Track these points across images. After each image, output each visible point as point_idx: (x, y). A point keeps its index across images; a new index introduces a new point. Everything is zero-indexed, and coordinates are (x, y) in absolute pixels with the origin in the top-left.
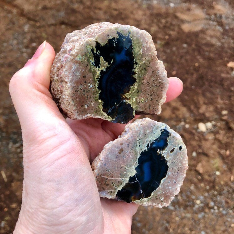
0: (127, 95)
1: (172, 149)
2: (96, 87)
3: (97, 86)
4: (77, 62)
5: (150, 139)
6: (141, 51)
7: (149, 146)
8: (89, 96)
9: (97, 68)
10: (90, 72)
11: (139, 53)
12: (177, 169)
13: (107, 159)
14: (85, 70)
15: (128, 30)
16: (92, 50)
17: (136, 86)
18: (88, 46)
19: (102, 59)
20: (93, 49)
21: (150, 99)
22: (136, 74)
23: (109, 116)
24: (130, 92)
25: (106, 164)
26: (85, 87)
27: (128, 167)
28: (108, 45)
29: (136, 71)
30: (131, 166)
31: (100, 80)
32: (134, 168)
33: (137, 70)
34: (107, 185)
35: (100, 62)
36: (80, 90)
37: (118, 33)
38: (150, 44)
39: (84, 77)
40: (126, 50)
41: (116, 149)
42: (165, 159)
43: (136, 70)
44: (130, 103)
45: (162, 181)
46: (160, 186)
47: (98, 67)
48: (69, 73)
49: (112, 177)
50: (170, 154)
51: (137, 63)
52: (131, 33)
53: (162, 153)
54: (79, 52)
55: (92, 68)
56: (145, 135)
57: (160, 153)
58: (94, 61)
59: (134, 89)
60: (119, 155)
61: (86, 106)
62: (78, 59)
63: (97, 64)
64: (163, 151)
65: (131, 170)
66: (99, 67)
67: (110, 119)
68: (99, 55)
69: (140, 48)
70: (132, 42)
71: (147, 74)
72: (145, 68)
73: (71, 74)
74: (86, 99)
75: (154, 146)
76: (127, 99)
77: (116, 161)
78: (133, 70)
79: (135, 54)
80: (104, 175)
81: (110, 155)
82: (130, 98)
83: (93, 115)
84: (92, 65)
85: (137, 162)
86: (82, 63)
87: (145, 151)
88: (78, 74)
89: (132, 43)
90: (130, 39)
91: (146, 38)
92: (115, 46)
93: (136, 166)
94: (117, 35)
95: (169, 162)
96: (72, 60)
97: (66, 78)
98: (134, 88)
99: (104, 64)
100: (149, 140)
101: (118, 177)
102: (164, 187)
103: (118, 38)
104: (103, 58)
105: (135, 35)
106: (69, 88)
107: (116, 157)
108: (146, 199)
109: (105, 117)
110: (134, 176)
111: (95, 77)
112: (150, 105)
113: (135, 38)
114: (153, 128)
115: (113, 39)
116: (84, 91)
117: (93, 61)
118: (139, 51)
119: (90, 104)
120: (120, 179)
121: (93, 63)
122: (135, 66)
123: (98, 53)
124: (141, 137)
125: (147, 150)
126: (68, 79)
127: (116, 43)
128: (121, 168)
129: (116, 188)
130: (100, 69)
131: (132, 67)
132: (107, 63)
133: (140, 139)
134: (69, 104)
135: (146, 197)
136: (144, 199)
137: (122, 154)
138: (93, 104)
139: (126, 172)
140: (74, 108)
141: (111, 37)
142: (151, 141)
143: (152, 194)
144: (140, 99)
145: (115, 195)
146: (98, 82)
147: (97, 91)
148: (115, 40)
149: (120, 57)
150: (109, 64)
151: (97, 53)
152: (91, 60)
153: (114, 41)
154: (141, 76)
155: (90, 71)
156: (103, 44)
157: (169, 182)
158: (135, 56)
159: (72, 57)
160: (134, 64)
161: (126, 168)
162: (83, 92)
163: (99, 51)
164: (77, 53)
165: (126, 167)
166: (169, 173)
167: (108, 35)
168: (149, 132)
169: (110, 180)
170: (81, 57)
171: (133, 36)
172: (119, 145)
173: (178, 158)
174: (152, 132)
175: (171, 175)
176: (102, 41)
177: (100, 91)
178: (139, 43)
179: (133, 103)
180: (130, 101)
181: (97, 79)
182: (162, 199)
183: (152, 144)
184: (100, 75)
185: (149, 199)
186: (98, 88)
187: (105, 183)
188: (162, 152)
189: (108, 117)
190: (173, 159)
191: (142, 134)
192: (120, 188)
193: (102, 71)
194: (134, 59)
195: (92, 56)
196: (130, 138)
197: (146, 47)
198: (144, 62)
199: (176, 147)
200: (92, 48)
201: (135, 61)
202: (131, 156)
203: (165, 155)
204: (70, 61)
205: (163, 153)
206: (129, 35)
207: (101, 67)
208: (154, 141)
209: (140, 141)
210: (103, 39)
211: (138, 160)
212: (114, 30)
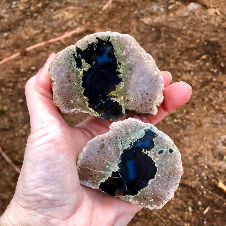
0: (113, 93)
1: (160, 150)
2: (80, 85)
4: (61, 64)
5: (133, 138)
6: (124, 52)
7: (133, 144)
8: (74, 93)
9: (79, 69)
10: (73, 73)
11: (122, 54)
12: (167, 172)
13: (89, 151)
14: (69, 71)
15: (107, 35)
16: (74, 55)
18: (70, 51)
19: (84, 62)
20: (74, 53)
21: (142, 98)
22: (121, 74)
24: (116, 91)
25: (88, 156)
26: (70, 85)
27: (110, 162)
28: (88, 49)
29: (120, 71)
30: (113, 162)
32: (117, 164)
33: (122, 70)
34: (90, 175)
35: (82, 64)
36: (65, 87)
37: (97, 38)
38: (133, 45)
39: (68, 77)
40: (107, 52)
41: (98, 144)
42: (152, 160)
43: (121, 70)
45: (150, 182)
46: (148, 187)
47: (80, 68)
49: (94, 169)
50: (158, 155)
51: (120, 64)
52: (111, 37)
54: (62, 56)
55: (75, 69)
56: (127, 134)
57: (145, 153)
60: (100, 149)
61: (72, 102)
63: (79, 65)
65: (114, 165)
66: (82, 68)
67: (97, 115)
68: (80, 58)
69: (122, 50)
70: (113, 45)
71: (134, 73)
72: (130, 69)
74: (72, 95)
75: (137, 145)
76: (114, 97)
77: (98, 155)
78: (117, 70)
79: (117, 55)
80: (86, 166)
81: (91, 149)
82: (117, 96)
83: (79, 110)
84: (75, 67)
85: (119, 159)
86: (66, 65)
87: (128, 149)
88: (62, 74)
89: (113, 46)
90: (110, 42)
91: (128, 41)
92: (95, 50)
93: (119, 163)
94: (97, 40)
95: (158, 164)
97: (53, 77)
98: (121, 87)
99: (86, 66)
100: (132, 139)
101: (101, 170)
102: (153, 188)
103: (98, 42)
104: (84, 61)
105: (116, 39)
106: (55, 85)
107: (98, 152)
108: (132, 196)
109: (92, 112)
110: (117, 172)
111: (79, 77)
112: (142, 104)
113: (115, 42)
114: (136, 127)
115: (93, 43)
116: (69, 88)
117: (75, 63)
118: (122, 52)
119: (76, 100)
120: (102, 172)
121: (76, 65)
122: (119, 66)
123: (80, 56)
124: (123, 135)
125: (130, 148)
127: (96, 47)
128: (103, 162)
129: (98, 179)
130: (83, 70)
131: (116, 68)
132: (89, 65)
133: (121, 137)
134: (56, 99)
136: (130, 196)
137: (103, 149)
138: (79, 100)
139: (108, 167)
140: (61, 103)
141: (90, 43)
142: (134, 140)
143: (139, 193)
144: (128, 98)
145: (98, 187)
146: (81, 81)
147: (81, 89)
148: (94, 45)
149: (103, 59)
150: (91, 65)
151: (78, 56)
152: (73, 63)
153: (94, 46)
154: (127, 76)
155: (73, 71)
156: (83, 49)
157: (158, 185)
158: (117, 57)
160: (117, 65)
161: (108, 163)
163: (80, 55)
164: (60, 57)
165: (108, 162)
166: (158, 175)
167: (87, 42)
168: (132, 132)
169: (92, 171)
170: (64, 61)
171: (113, 40)
172: (100, 141)
173: (168, 160)
174: (135, 131)
175: (161, 177)
176: (82, 47)
177: (84, 89)
178: (121, 45)
179: (120, 101)
180: (117, 100)
182: (151, 200)
183: (135, 143)
184: (83, 75)
185: (135, 197)
186: (82, 86)
187: (88, 174)
189: (95, 113)
191: (123, 132)
192: (103, 181)
193: (84, 72)
194: (117, 61)
195: (74, 59)
196: (111, 135)
197: (129, 49)
198: (128, 62)
199: (165, 149)
201: (118, 62)
202: (113, 152)
203: (151, 155)
205: (149, 153)
206: (108, 40)
207: (84, 68)
208: (137, 140)
209: (121, 139)
210: (82, 45)
211: (120, 157)
212: (93, 36)
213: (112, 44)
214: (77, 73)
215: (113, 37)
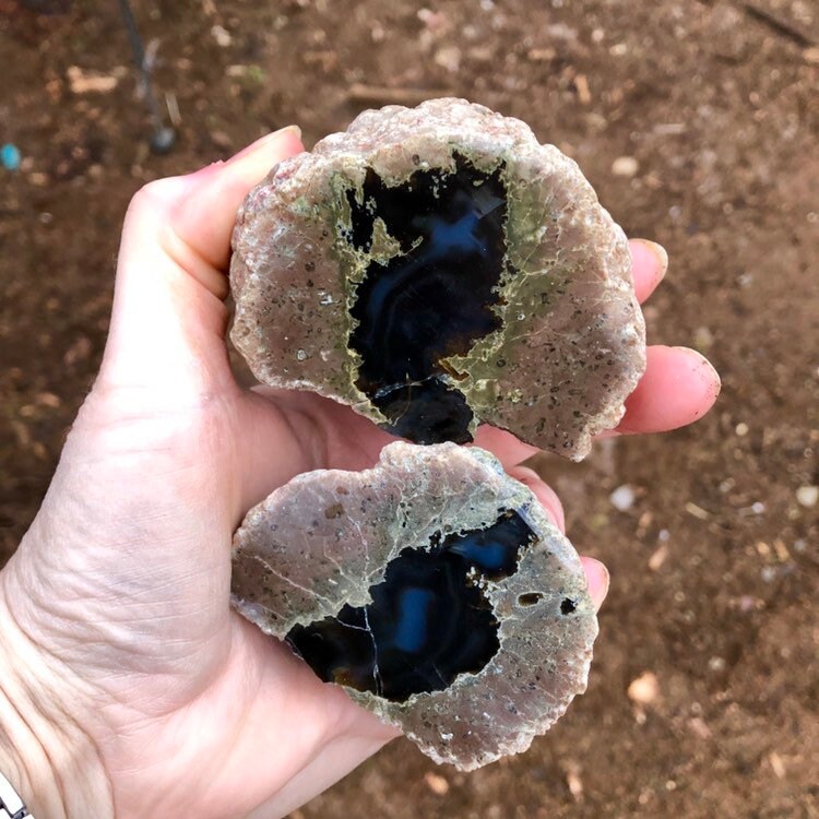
0: (455, 361)
1: (531, 592)
2: (345, 307)
3: (349, 307)
4: (291, 217)
5: (448, 521)
6: (540, 233)
7: (442, 541)
8: (315, 329)
9: (356, 249)
10: (333, 258)
11: (531, 238)
12: (531, 670)
13: (283, 512)
14: (315, 249)
15: (497, 154)
16: (351, 194)
17: (498, 342)
18: (338, 178)
19: (380, 228)
20: (355, 190)
21: (550, 402)
22: (506, 303)
23: (378, 409)
24: (470, 357)
25: (276, 526)
26: (308, 297)
27: (346, 572)
28: (410, 188)
29: (506, 295)
30: (358, 573)
31: (365, 289)
32: (367, 585)
33: (513, 292)
34: (266, 590)
35: (373, 237)
36: (288, 301)
37: (455, 155)
38: (582, 215)
39: (310, 268)
40: (479, 217)
41: (321, 499)
42: (493, 613)
43: (507, 293)
44: (465, 391)
45: (462, 679)
46: (449, 691)
47: (361, 250)
48: (261, 243)
49: (287, 575)
50: (518, 605)
51: (512, 271)
52: (509, 165)
53: (485, 587)
54: (303, 188)
55: (341, 248)
56: (434, 500)
57: (476, 582)
58: (350, 227)
59: (487, 351)
60: (324, 519)
61: (301, 355)
62: (294, 207)
63: (361, 237)
64: (491, 585)
65: (357, 585)
66: (366, 251)
67: (378, 417)
68: (372, 213)
69: (535, 222)
70: (509, 195)
71: (552, 314)
72: (544, 295)
73: (266, 248)
74: (306, 334)
75: (458, 549)
76: (456, 375)
77: (310, 533)
78: (494, 289)
79: (512, 237)
80: (262, 556)
81: (296, 507)
82: (465, 375)
83: (319, 388)
84: (343, 240)
85: (381, 571)
86: (310, 223)
87: (422, 549)
88: (290, 253)
89: (505, 199)
90: (502, 182)
91: (570, 195)
92: (437, 196)
93: (376, 583)
94: (453, 162)
95: (507, 633)
96: (277, 207)
97: (250, 255)
98: (489, 346)
99: (385, 246)
100: (444, 523)
101: (307, 585)
102: (465, 700)
103: (453, 171)
104: (384, 225)
105: (524, 175)
106: (252, 286)
107: (315, 524)
108: (385, 701)
109: (362, 407)
110: (361, 609)
111: (347, 278)
112: (544, 420)
113: (520, 187)
114: (470, 489)
115: (435, 171)
116: (302, 309)
117: (348, 227)
118: (534, 231)
119: (317, 354)
120: (312, 592)
121: (347, 233)
122: (505, 276)
123: (371, 205)
124: (417, 498)
125: (428, 550)
126: (255, 260)
127: (441, 187)
128: (323, 563)
129: (291, 612)
130: (369, 257)
131: (494, 280)
132: (398, 245)
133: (410, 505)
134: (245, 334)
135: (385, 696)
136: (378, 698)
137: (336, 523)
138: (327, 356)
139: (334, 582)
140: (260, 350)
141: (425, 165)
142: (449, 528)
143: (413, 699)
144: (504, 389)
145: (284, 634)
146: (354, 295)
147: (346, 321)
148: (439, 177)
149: (456, 236)
150: (404, 247)
151: (365, 205)
152: (340, 222)
153: (437, 181)
154: (523, 316)
155: (332, 254)
156: (392, 180)
157: (488, 697)
158: (509, 244)
159: (278, 200)
160: (503, 270)
161: (338, 571)
162: (298, 311)
163: (372, 201)
164: (298, 192)
165: (340, 568)
166: (495, 666)
167: (416, 158)
168: (451, 497)
169: (278, 580)
170: (306, 204)
171: (515, 176)
172: (334, 492)
173: (547, 633)
174: (463, 501)
175: (503, 679)
176: (390, 172)
177: (356, 324)
178: (535, 204)
179: (474, 392)
180: (463, 385)
181: (352, 283)
182: (444, 736)
183: (452, 539)
184: (365, 276)
185: (395, 707)
186: (350, 311)
187: (260, 582)
188: (486, 585)
189: (373, 410)
190: (527, 627)
191: (422, 490)
192: (305, 621)
193: (373, 267)
194: (506, 256)
195: (346, 209)
196: (375, 486)
197: (565, 224)
198: (544, 272)
199: (548, 592)
200: (349, 187)
201: (508, 262)
202: (365, 543)
203: (495, 598)
204: (271, 210)
205: (490, 588)
206: (497, 173)
207: (376, 251)
208: (463, 532)
209: (408, 508)
210: (393, 166)
211: (386, 565)
212: (441, 144)
213: (505, 191)
214: (346, 264)
215: (517, 165)
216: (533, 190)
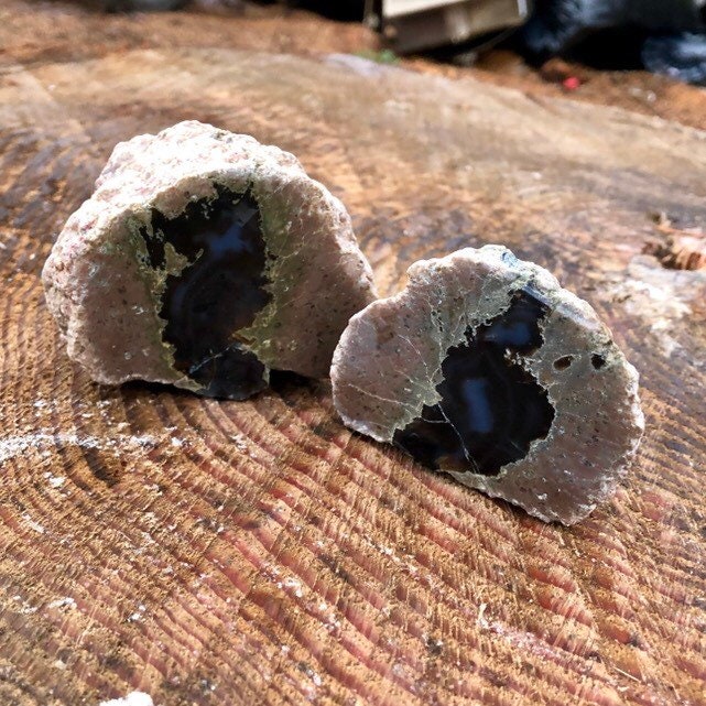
0: (244, 332)
2: (154, 313)
3: (158, 312)
4: (100, 257)
6: (288, 227)
8: (135, 335)
9: (155, 268)
10: (138, 280)
11: (282, 232)
14: (124, 276)
16: (143, 231)
17: (272, 310)
18: (131, 221)
19: (170, 250)
20: (145, 227)
21: (318, 343)
22: (273, 282)
23: (193, 381)
24: (254, 326)
26: (124, 313)
28: (187, 217)
29: (272, 276)
31: (167, 298)
33: (276, 273)
35: (166, 258)
36: (109, 319)
37: (216, 185)
38: (315, 207)
39: (122, 291)
40: (241, 225)
43: (273, 275)
44: (256, 352)
47: (158, 269)
48: (81, 282)
51: (273, 258)
52: (256, 184)
54: (106, 234)
55: (143, 271)
58: (147, 254)
59: (266, 319)
61: (128, 357)
62: (102, 250)
63: (157, 260)
66: (162, 269)
67: (195, 387)
68: (161, 240)
69: (283, 220)
70: (260, 205)
71: (307, 282)
72: (299, 269)
73: (86, 285)
74: (128, 340)
76: (247, 342)
78: (262, 274)
79: (268, 234)
82: (253, 340)
83: (146, 376)
84: (143, 265)
86: (116, 258)
88: (105, 284)
89: (258, 208)
90: (253, 197)
91: (304, 196)
92: (208, 218)
94: (215, 191)
96: (88, 253)
97: (74, 292)
98: (266, 315)
99: (176, 262)
103: (216, 197)
104: (173, 247)
105: (269, 189)
106: (80, 315)
109: (182, 382)
111: (152, 291)
113: (267, 197)
115: (203, 200)
116: (122, 322)
117: (145, 255)
118: (283, 227)
119: (140, 352)
121: (146, 260)
122: (268, 263)
123: (160, 235)
126: (79, 296)
127: (209, 211)
130: (166, 272)
131: (261, 266)
132: (186, 259)
134: (82, 351)
138: (147, 352)
140: (96, 360)
141: (195, 198)
144: (284, 343)
146: (159, 302)
147: (157, 322)
148: (207, 204)
149: (226, 243)
150: (191, 260)
151: (155, 236)
152: (139, 252)
153: (205, 207)
154: (287, 288)
155: (137, 277)
156: (172, 214)
158: (267, 240)
159: (88, 248)
160: (266, 259)
162: (119, 325)
163: (160, 232)
164: (101, 237)
167: (187, 194)
170: (110, 246)
171: (262, 191)
176: (169, 209)
177: (165, 323)
178: (281, 207)
179: (262, 351)
180: (253, 348)
181: (156, 294)
184: (165, 287)
186: (159, 315)
189: (190, 383)
193: (170, 279)
194: (267, 249)
195: (142, 242)
197: (304, 216)
198: (296, 253)
200: (141, 225)
201: (269, 253)
204: (84, 256)
206: (248, 191)
207: (170, 267)
210: (171, 203)
212: (204, 180)
213: (257, 203)
214: (149, 281)
215: (262, 183)
216: (277, 198)
